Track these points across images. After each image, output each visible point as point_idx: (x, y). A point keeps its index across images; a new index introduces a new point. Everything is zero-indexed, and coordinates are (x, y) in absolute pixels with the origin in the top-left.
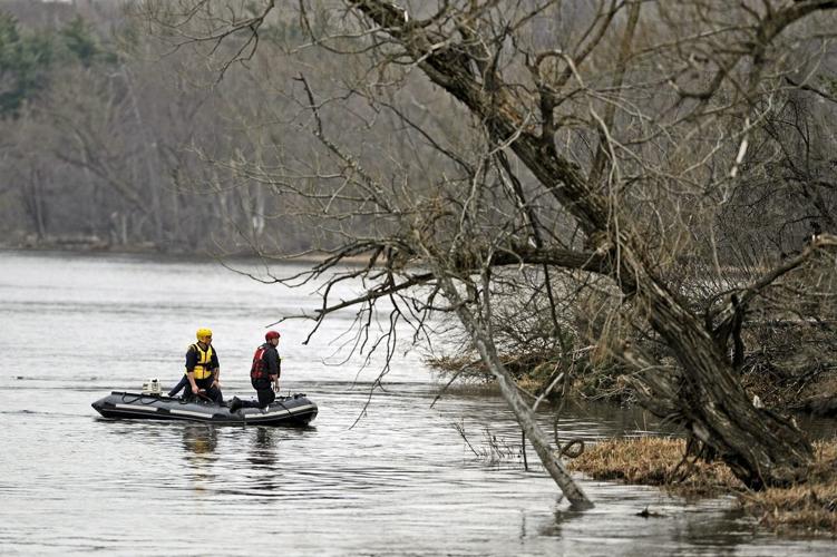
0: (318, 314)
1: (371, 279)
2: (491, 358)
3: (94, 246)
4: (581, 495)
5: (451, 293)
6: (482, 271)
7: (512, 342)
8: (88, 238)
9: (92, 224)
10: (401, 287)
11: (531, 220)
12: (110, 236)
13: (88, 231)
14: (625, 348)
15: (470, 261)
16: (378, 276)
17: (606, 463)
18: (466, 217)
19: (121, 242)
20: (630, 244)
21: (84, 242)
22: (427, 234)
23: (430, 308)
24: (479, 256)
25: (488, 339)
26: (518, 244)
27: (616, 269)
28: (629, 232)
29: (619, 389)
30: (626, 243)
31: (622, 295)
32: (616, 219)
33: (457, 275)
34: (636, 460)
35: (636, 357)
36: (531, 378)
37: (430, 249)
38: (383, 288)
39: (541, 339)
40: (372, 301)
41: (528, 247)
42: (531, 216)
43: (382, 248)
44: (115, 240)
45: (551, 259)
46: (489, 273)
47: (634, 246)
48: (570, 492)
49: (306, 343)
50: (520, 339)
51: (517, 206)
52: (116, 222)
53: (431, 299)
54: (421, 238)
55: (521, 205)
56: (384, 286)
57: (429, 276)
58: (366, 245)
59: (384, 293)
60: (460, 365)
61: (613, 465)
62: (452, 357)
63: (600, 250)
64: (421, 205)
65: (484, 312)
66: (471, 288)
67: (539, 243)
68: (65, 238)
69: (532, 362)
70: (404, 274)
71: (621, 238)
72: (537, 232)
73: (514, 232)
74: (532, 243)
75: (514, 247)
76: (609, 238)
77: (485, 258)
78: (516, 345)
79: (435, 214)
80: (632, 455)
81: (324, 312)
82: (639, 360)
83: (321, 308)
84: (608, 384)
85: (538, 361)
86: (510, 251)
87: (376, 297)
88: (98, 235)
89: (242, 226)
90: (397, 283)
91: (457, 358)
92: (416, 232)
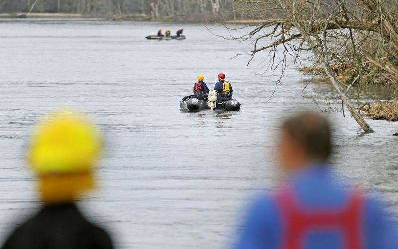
0: (253, 53)
1: (275, 37)
2: (328, 70)
3: (143, 19)
4: (368, 127)
5: (310, 42)
6: (323, 32)
7: (334, 60)
8: (141, 15)
9: (142, 9)
10: (288, 40)
11: (343, 9)
12: (150, 14)
13: (140, 12)
14: (385, 63)
15: (317, 28)
16: (278, 36)
17: (378, 113)
18: (315, 9)
19: (155, 17)
20: (386, 19)
21: (139, 17)
22: (298, 17)
23: (301, 49)
24: (321, 26)
25: (326, 61)
26: (338, 20)
27: (381, 29)
28: (386, 13)
29: (382, 79)
30: (385, 18)
31: (383, 41)
32: (380, 8)
33: (312, 34)
34: (391, 111)
35: (390, 67)
36: (343, 75)
37: (300, 23)
38: (280, 41)
39: (347, 58)
40: (276, 46)
41: (342, 21)
42: (343, 8)
43: (279, 24)
44: (153, 16)
45: (353, 26)
46: (326, 33)
47: (388, 19)
48: (363, 126)
49: (248, 65)
50: (338, 58)
51: (337, 4)
52: (153, 8)
53: (301, 45)
54: (296, 19)
55: (339, 4)
56: (280, 40)
57: (300, 35)
58: (272, 23)
59: (281, 43)
60: (312, 70)
61: (382, 113)
62: (308, 67)
63: (373, 22)
64: (296, 5)
65: (324, 50)
66: (319, 40)
67: (347, 19)
68: (130, 15)
69: (344, 68)
70: (289, 35)
71: (382, 16)
72: (346, 15)
73: (336, 15)
74: (344, 20)
75: (336, 21)
76: (377, 17)
77: (324, 27)
78: (336, 61)
79: (301, 9)
80: (390, 109)
81: (255, 51)
82: (392, 68)
83: (254, 50)
84: (377, 77)
85: (346, 68)
86: (335, 23)
87: (277, 45)
88: (145, 14)
89: (209, 8)
90: (286, 38)
91: (310, 67)
92: (294, 16)
